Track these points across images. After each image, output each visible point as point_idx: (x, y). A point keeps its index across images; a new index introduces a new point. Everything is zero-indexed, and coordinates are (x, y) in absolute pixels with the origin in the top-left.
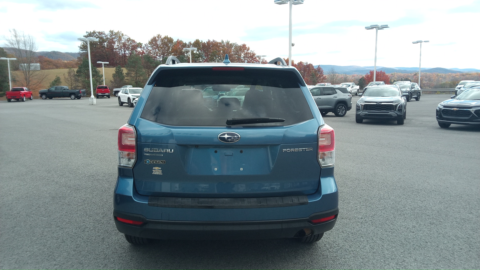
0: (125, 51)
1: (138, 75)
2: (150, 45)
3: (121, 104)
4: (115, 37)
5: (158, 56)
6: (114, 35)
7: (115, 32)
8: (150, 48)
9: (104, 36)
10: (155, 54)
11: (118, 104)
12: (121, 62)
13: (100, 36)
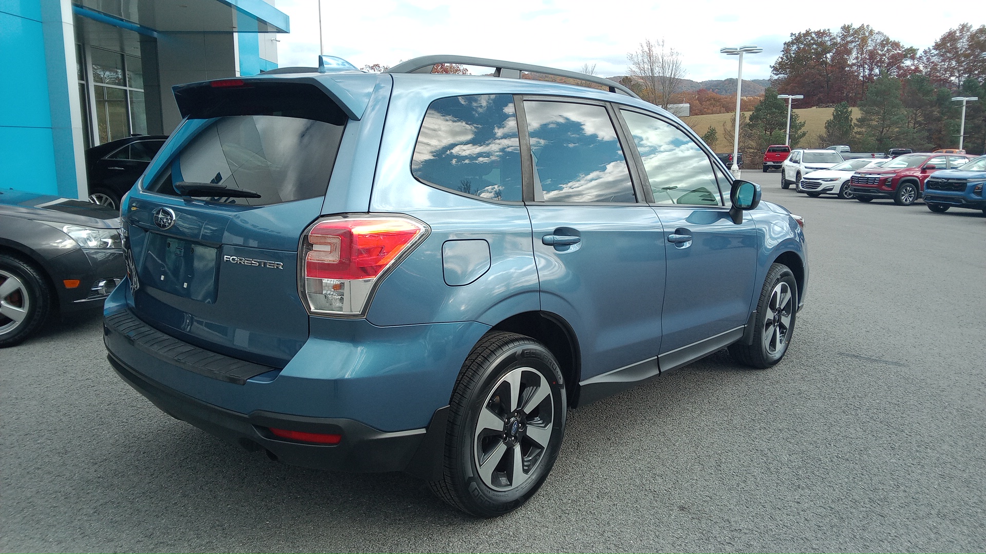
0: (871, 70)
1: (888, 122)
2: (937, 52)
3: (786, 185)
4: (854, 39)
5: (956, 76)
6: (852, 35)
7: (854, 29)
8: (935, 59)
9: (827, 39)
10: (948, 73)
11: (780, 186)
12: (859, 94)
13: (820, 40)
